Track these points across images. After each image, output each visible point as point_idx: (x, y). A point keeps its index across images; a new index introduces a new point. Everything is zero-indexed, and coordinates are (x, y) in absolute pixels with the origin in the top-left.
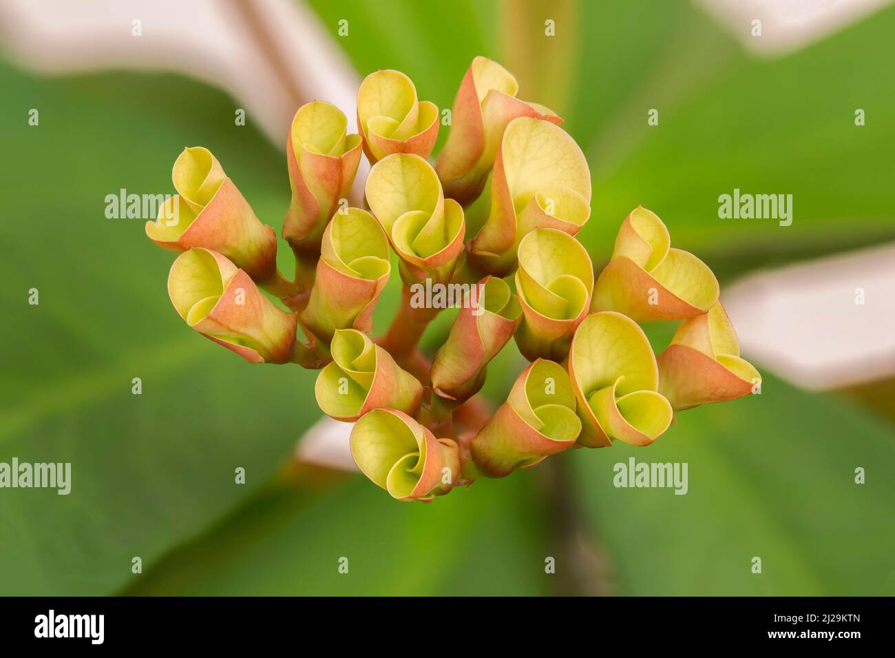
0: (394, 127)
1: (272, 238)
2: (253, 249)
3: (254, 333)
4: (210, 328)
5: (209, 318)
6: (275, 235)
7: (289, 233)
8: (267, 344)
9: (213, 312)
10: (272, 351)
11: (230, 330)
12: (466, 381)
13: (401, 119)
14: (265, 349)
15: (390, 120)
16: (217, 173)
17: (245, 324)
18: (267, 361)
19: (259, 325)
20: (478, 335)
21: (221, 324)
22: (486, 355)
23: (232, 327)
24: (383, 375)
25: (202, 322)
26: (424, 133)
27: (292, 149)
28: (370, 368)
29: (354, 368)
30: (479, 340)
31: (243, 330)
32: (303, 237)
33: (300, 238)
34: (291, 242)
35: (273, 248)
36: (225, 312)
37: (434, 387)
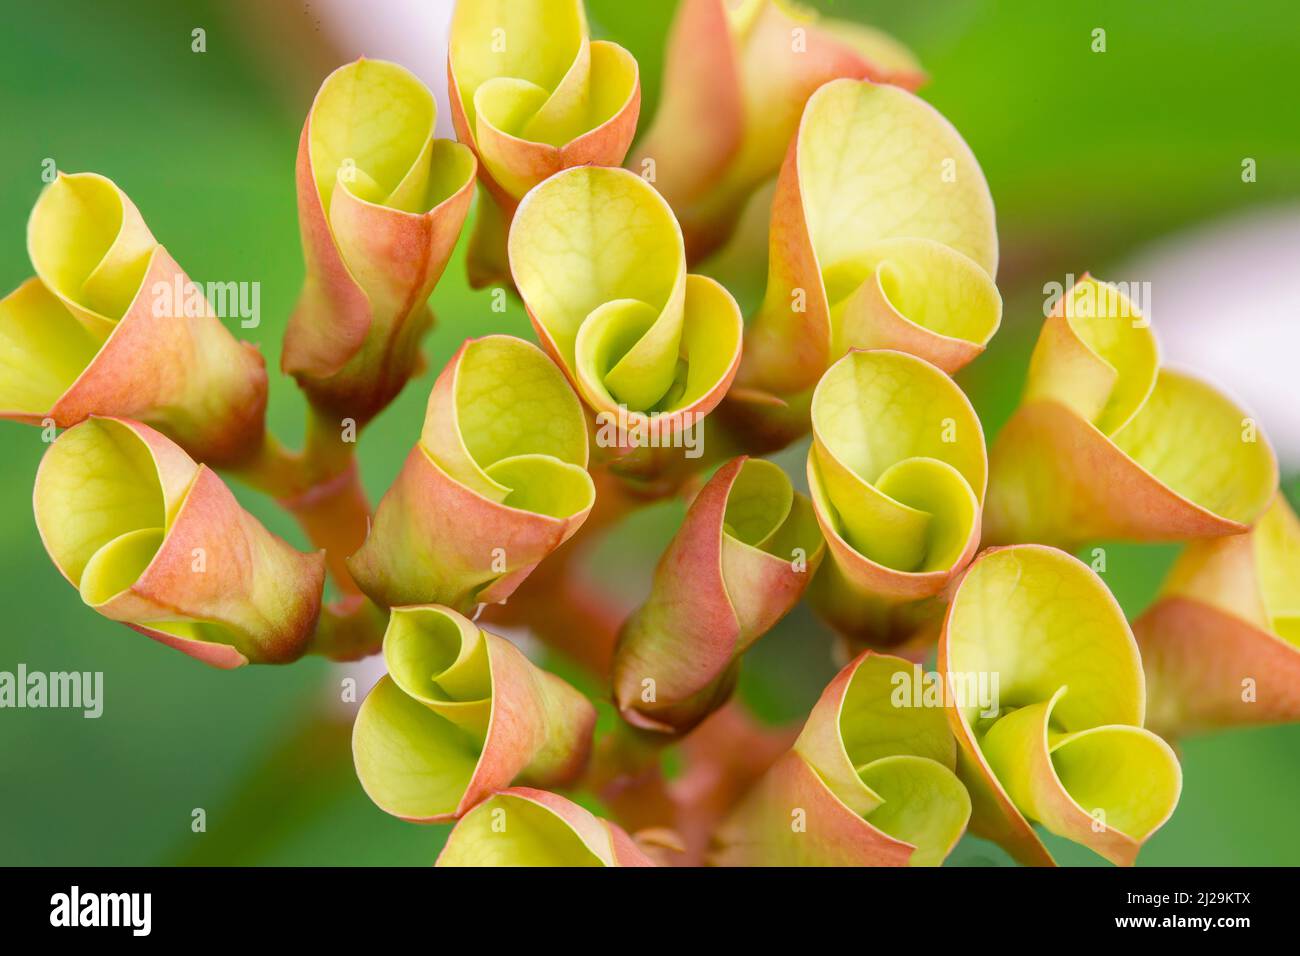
0: (535, 103)
1: (256, 372)
2: (217, 403)
3: (231, 613)
4: (136, 611)
5: (136, 593)
6: (262, 364)
7: (298, 361)
8: (256, 629)
9: (147, 580)
10: (268, 643)
11: (179, 612)
12: (697, 692)
13: (551, 82)
14: (252, 640)
15: (526, 85)
16: (134, 238)
17: (214, 597)
18: (252, 661)
19: (244, 595)
20: (723, 596)
21: (161, 605)
22: (740, 637)
23: (184, 607)
24: (509, 712)
25: (117, 600)
26: (607, 128)
27: (310, 177)
28: (479, 691)
29: (439, 692)
30: (726, 608)
31: (207, 610)
32: (331, 374)
33: (326, 375)
34: (302, 380)
35: (260, 393)
36: (171, 576)
37: (623, 707)
